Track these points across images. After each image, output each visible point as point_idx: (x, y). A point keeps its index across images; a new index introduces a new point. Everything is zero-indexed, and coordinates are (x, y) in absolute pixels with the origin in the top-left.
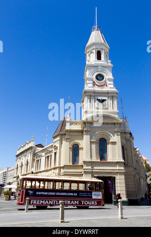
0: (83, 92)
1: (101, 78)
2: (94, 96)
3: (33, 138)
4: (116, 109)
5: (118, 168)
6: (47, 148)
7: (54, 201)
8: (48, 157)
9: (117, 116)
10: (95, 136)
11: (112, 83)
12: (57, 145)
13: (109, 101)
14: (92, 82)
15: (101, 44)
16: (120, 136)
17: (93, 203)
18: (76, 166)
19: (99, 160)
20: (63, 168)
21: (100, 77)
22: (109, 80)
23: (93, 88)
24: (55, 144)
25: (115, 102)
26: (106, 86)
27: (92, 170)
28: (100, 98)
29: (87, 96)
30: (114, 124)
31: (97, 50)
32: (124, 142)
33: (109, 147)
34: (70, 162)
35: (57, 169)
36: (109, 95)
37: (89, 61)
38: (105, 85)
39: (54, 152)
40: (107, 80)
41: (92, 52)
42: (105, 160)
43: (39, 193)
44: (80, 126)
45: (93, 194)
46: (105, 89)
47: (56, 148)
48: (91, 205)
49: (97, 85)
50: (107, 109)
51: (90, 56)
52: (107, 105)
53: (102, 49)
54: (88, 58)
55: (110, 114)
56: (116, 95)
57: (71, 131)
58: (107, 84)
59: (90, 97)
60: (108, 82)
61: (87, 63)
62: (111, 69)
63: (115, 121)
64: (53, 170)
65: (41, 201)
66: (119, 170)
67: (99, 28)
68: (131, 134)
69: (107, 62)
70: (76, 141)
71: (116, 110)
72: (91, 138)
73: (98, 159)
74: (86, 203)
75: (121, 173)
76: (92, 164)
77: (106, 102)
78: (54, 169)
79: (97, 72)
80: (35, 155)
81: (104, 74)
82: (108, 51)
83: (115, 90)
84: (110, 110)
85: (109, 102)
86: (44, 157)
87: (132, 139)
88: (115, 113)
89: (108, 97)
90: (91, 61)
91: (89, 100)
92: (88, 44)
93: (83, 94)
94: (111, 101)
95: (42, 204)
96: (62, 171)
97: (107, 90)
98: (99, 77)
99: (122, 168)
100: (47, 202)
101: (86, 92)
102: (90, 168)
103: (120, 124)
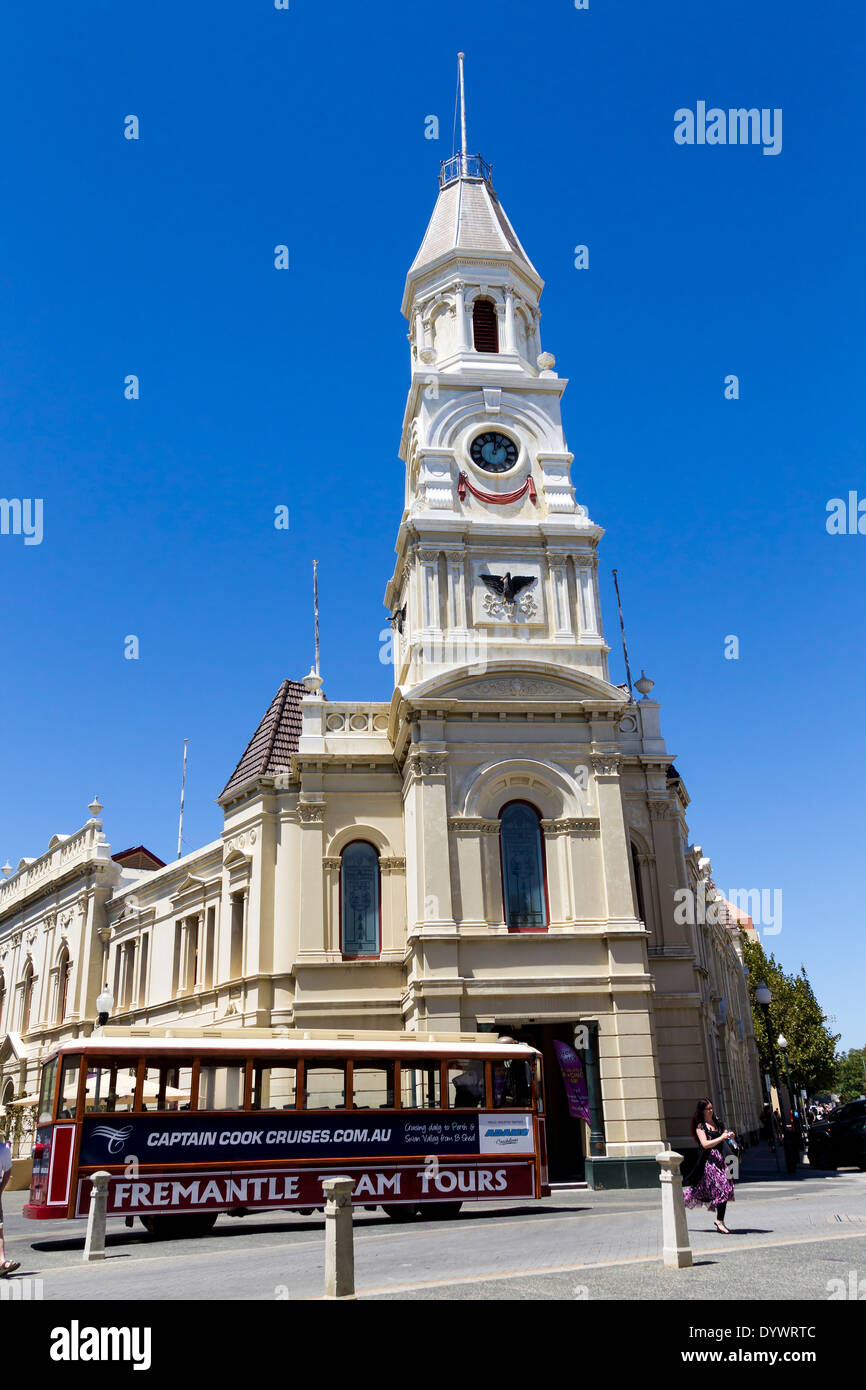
0: (402, 534)
1: (501, 454)
2: (466, 560)
3: (96, 811)
4: (593, 629)
5: (610, 969)
6: (188, 867)
7: (258, 1182)
8: (193, 921)
9: (596, 672)
10: (478, 790)
11: (565, 481)
12: (246, 851)
13: (550, 584)
14: (447, 477)
15: (496, 261)
16: (617, 787)
17: (485, 1184)
18: (365, 967)
19: (503, 930)
20: (288, 981)
21: (494, 449)
22: (549, 464)
23: (458, 510)
24: (235, 844)
25: (588, 593)
26: (533, 498)
27: (465, 986)
28: (497, 569)
29: (426, 557)
30: (585, 715)
31: (473, 294)
32: (642, 825)
33: (560, 851)
34: (327, 946)
35: (254, 994)
36: (551, 550)
37: (428, 358)
38: (526, 492)
39: (227, 890)
40: (535, 465)
41: (442, 308)
42: (535, 926)
43: (167, 1140)
44: (383, 733)
45: (483, 1129)
46: (526, 518)
47: (241, 866)
48: (476, 1194)
49: (478, 495)
50: (542, 630)
51: (430, 325)
52: (540, 611)
53: (503, 290)
54: (421, 340)
55: (560, 662)
56: (587, 550)
57: (329, 765)
58: (539, 486)
59: (441, 564)
60: (542, 480)
61: (417, 366)
62: (556, 401)
63: (587, 702)
64: (225, 1002)
65: (178, 1188)
66: (616, 980)
67: (482, 169)
68: (672, 772)
69: (532, 361)
70: (361, 821)
71: (590, 635)
72: (453, 801)
73: (495, 924)
74: (446, 1181)
75: (627, 1001)
76: (461, 950)
77: (536, 592)
78: (233, 990)
79: (479, 418)
80: (108, 911)
81: (516, 432)
82: (535, 304)
83: (582, 521)
84: (559, 636)
85: (549, 593)
86: (171, 923)
87: (679, 806)
88: (586, 655)
89: (546, 563)
90: (441, 356)
91: (434, 582)
92: (423, 258)
93: (397, 548)
94: (564, 588)
95: (185, 1202)
96: (283, 1000)
97: (535, 522)
98: (489, 447)
99: (637, 970)
100: (212, 1190)
101: (415, 536)
102: (451, 974)
103: (618, 716)
